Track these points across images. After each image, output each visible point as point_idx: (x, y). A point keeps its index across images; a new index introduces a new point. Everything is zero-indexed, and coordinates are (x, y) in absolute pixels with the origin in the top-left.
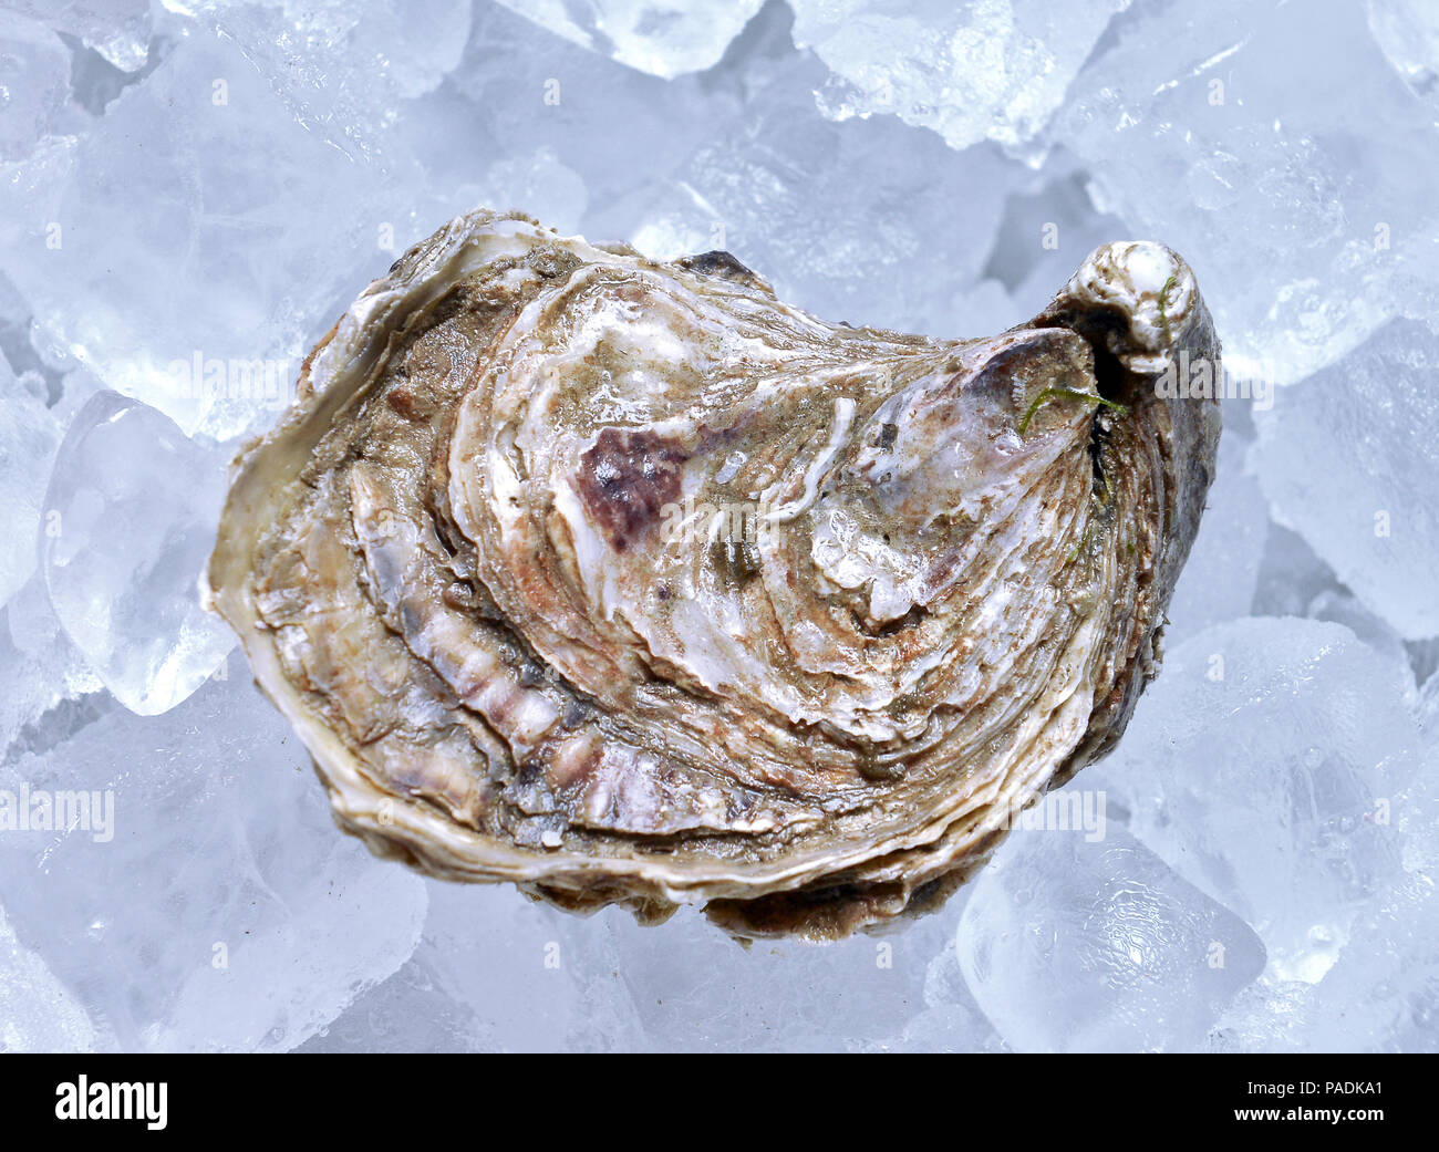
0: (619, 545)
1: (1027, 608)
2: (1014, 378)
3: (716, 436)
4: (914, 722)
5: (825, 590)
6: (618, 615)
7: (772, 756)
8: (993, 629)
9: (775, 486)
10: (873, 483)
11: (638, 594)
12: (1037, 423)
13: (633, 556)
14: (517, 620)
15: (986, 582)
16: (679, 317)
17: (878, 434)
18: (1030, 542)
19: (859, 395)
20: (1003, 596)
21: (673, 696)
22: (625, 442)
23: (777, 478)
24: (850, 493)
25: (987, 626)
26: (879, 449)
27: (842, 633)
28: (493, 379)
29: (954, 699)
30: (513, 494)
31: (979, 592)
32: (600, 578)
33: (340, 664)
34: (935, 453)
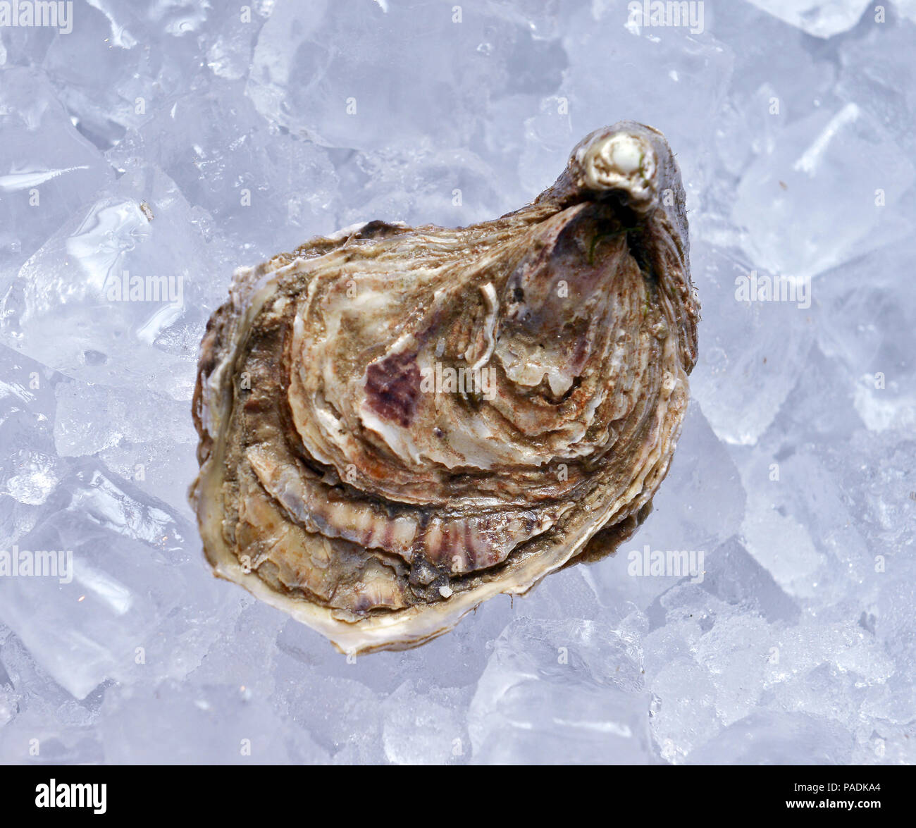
0: (405, 423)
1: (634, 352)
2: (576, 238)
3: (424, 334)
4: (602, 438)
5: (523, 391)
6: (422, 458)
7: (534, 486)
8: (621, 371)
9: (470, 348)
10: (521, 322)
11: (426, 441)
12: (597, 255)
13: (414, 424)
14: (373, 490)
15: (606, 348)
16: (375, 281)
17: (513, 296)
18: (621, 318)
19: (493, 279)
20: (620, 351)
21: (468, 480)
22: (382, 368)
23: (469, 343)
24: (511, 331)
25: (618, 371)
26: (517, 303)
27: (542, 409)
28: (298, 374)
29: (617, 416)
30: (339, 428)
31: (605, 355)
32: (405, 446)
33: (297, 567)
34: (549, 295)
